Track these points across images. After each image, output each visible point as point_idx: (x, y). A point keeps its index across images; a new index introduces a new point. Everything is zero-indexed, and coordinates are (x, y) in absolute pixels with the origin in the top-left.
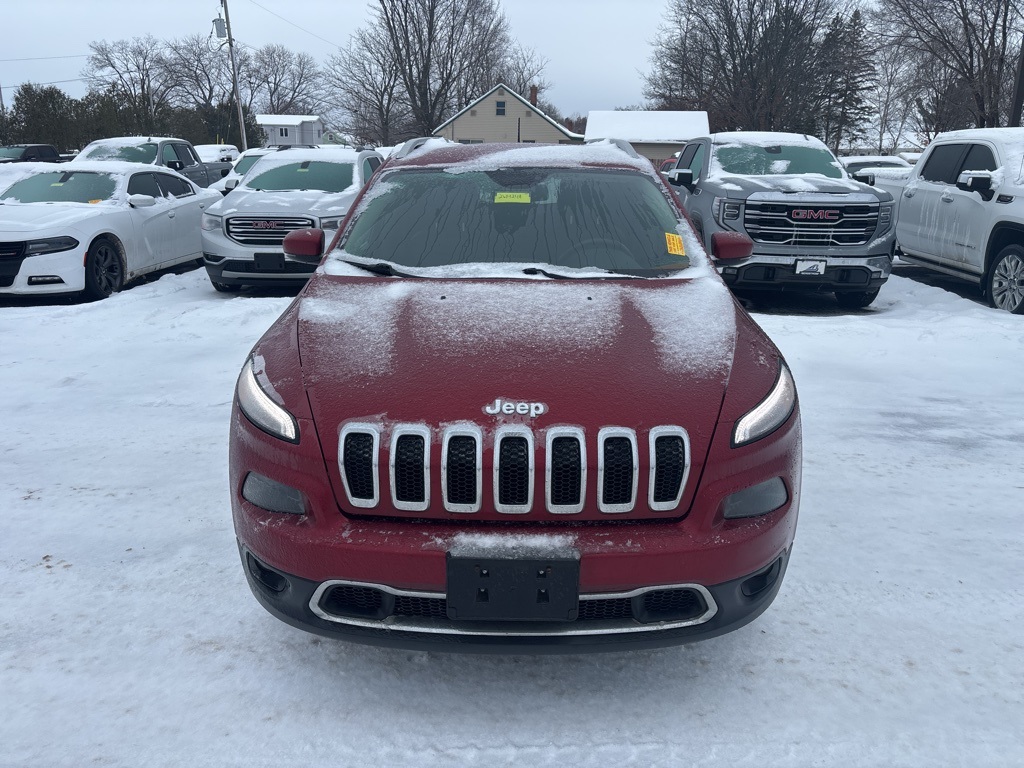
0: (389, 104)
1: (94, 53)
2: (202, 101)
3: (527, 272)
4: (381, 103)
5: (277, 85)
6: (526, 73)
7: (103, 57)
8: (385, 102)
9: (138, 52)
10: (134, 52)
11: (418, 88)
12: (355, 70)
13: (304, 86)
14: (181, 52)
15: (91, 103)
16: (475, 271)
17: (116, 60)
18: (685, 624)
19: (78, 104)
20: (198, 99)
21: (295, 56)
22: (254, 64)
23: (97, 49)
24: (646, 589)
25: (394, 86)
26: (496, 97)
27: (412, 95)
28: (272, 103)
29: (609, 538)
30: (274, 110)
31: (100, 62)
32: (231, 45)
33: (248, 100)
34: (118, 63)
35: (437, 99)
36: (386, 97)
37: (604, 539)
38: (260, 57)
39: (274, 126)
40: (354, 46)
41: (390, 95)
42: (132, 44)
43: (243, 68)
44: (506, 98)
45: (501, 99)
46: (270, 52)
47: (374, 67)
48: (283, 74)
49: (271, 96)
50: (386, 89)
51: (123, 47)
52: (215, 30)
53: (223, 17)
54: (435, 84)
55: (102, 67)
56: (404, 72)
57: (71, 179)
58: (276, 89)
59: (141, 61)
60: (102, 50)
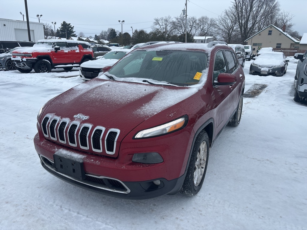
0: (232, 32)
1: (155, 21)
2: (182, 33)
3: (144, 81)
4: (229, 32)
5: (203, 28)
6: (285, 21)
7: (157, 22)
8: (231, 31)
9: (166, 20)
10: (165, 20)
11: (243, 27)
12: (222, 22)
13: (211, 28)
14: (178, 20)
15: (151, 34)
16: (131, 80)
17: (160, 23)
18: (121, 192)
19: (147, 34)
20: (181, 32)
21: (210, 19)
22: (197, 22)
23: (156, 20)
24: (105, 177)
25: (234, 27)
26: (269, 29)
27: (241, 29)
28: (201, 33)
29: (93, 159)
30: (201, 35)
31: (156, 23)
32: (186, 17)
33: (195, 32)
34: (161, 24)
35: (250, 30)
36: (231, 30)
37: (91, 159)
38: (200, 20)
39: (200, 40)
40: (223, 15)
41: (232, 30)
42: (164, 18)
43: (194, 23)
44: (273, 29)
45: (271, 29)
46: (203, 18)
47: (229, 21)
48: (205, 24)
49: (201, 31)
50: (231, 28)
51: (162, 19)
52: (182, 13)
53: (185, 9)
54: (250, 25)
55: (156, 25)
56: (239, 22)
57: (118, 53)
58: (202, 29)
59: (166, 23)
60: (157, 20)
